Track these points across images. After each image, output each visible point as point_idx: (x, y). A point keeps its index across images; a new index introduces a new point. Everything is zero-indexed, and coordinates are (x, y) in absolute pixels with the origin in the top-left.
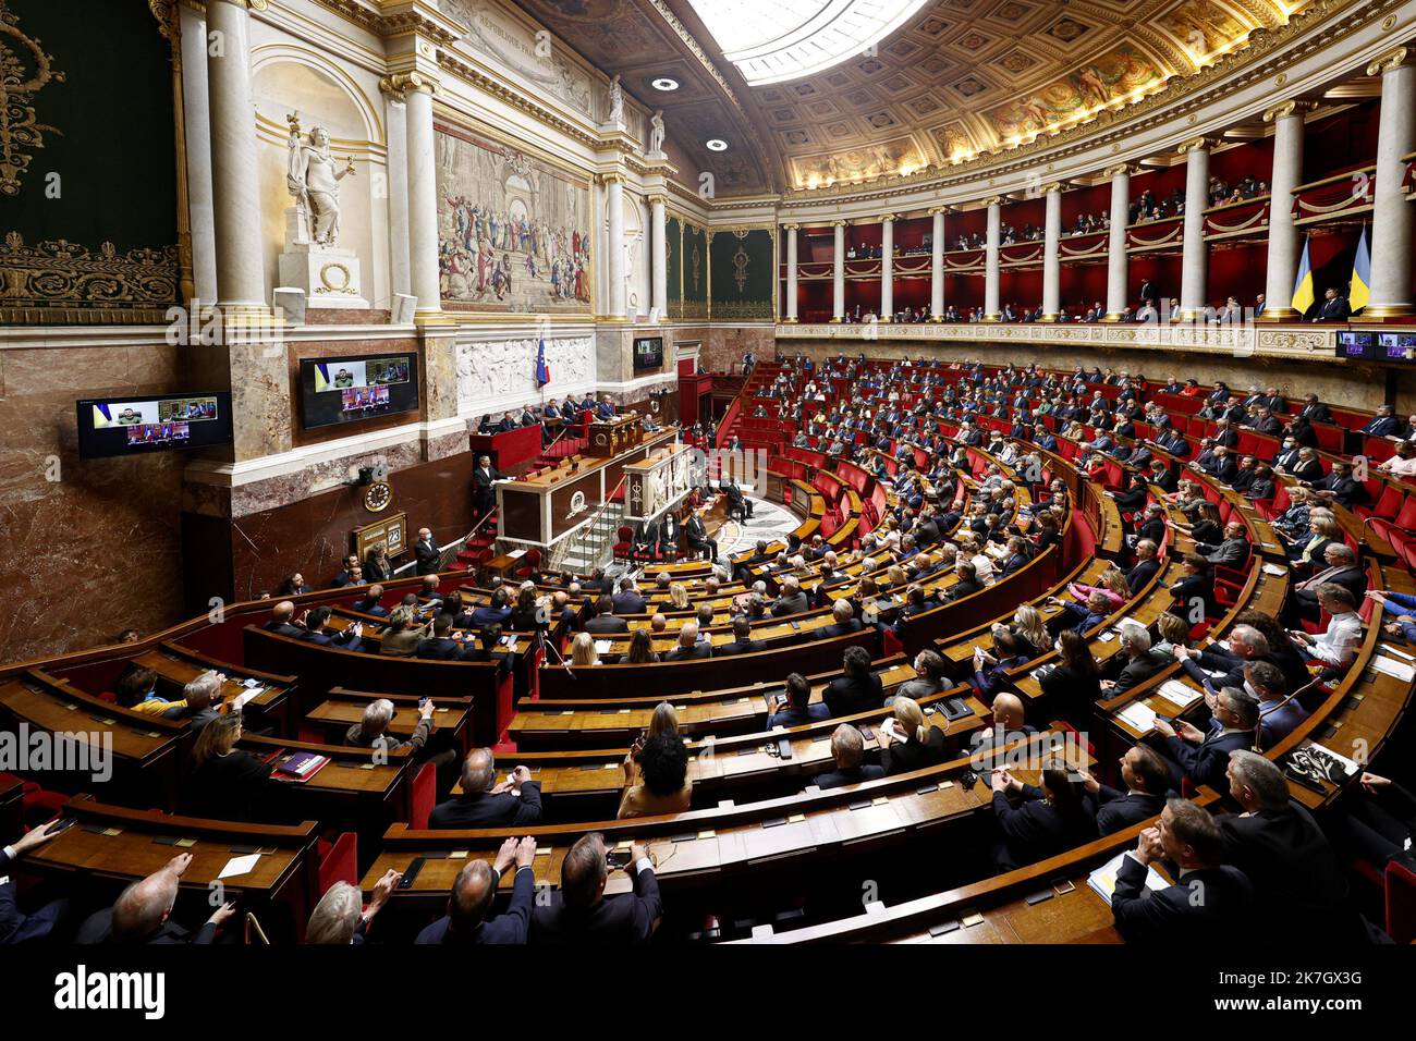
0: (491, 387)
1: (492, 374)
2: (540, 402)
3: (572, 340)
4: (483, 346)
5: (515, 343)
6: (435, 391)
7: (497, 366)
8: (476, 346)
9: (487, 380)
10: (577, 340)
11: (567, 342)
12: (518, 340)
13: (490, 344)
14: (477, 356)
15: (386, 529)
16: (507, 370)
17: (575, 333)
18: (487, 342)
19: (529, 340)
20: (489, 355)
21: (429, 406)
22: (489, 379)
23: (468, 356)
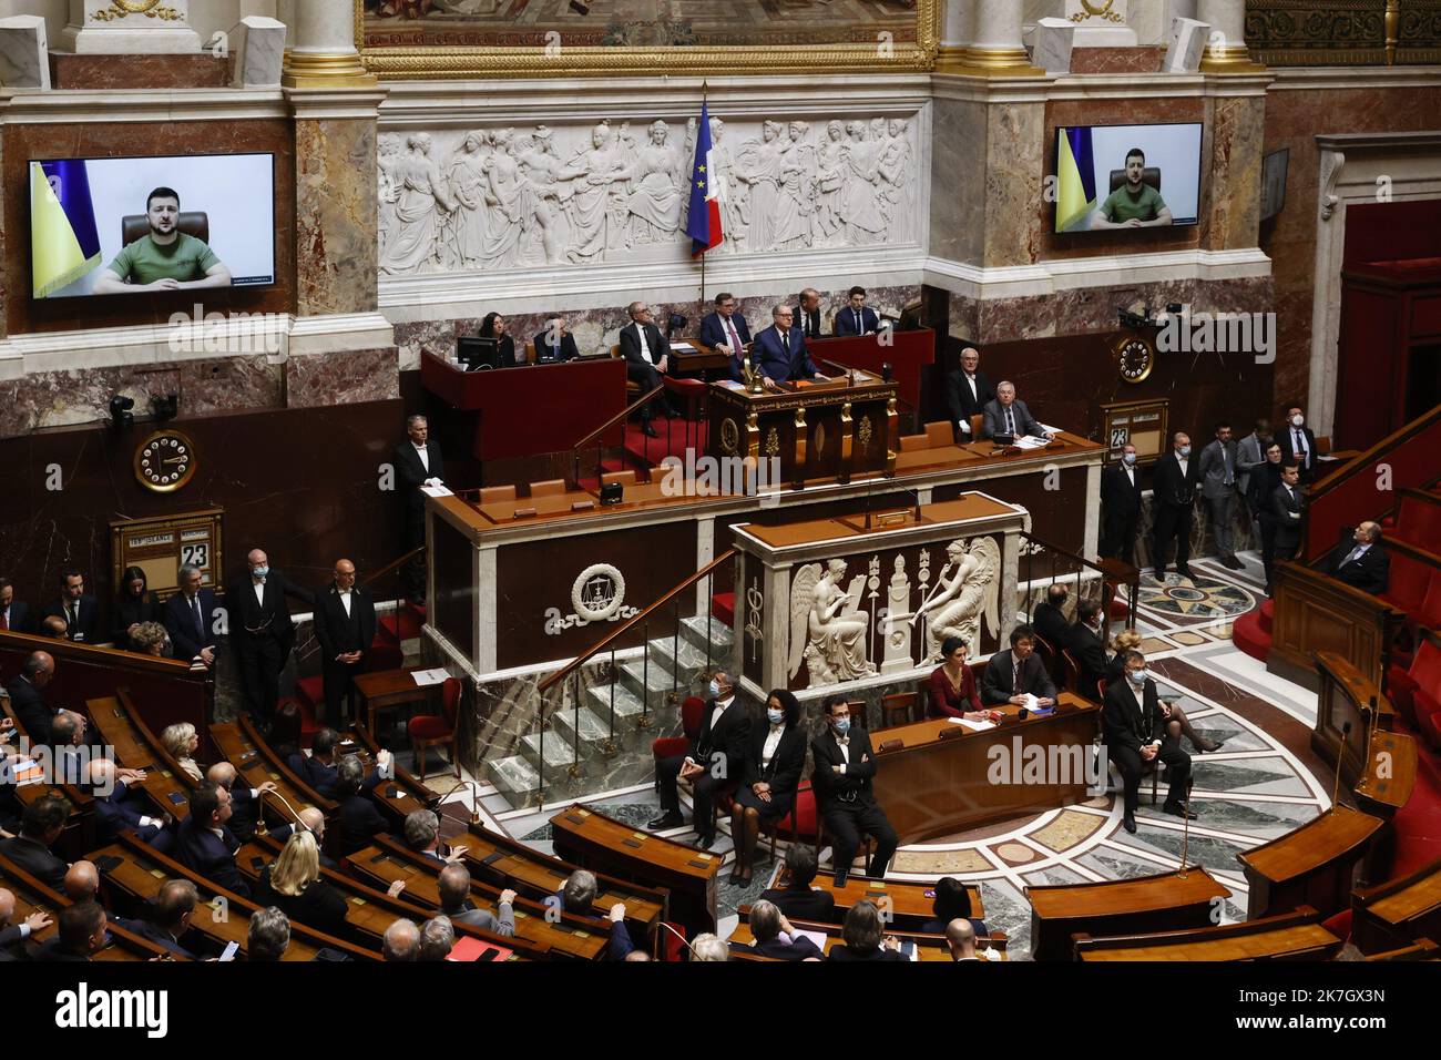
0: (545, 244)
1: (545, 208)
2: (694, 297)
3: (835, 123)
4: (524, 135)
5: (625, 131)
6: (319, 246)
7: (564, 191)
8: (501, 134)
9: (530, 223)
10: (857, 125)
11: (818, 132)
12: (634, 122)
13: (545, 132)
14: (504, 161)
15: (177, 536)
16: (596, 202)
17: (856, 102)
18: (536, 125)
19: (670, 121)
20: (541, 160)
21: (301, 279)
22: (541, 222)
23: (479, 159)
